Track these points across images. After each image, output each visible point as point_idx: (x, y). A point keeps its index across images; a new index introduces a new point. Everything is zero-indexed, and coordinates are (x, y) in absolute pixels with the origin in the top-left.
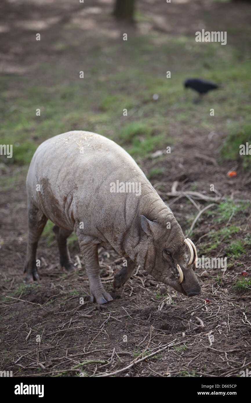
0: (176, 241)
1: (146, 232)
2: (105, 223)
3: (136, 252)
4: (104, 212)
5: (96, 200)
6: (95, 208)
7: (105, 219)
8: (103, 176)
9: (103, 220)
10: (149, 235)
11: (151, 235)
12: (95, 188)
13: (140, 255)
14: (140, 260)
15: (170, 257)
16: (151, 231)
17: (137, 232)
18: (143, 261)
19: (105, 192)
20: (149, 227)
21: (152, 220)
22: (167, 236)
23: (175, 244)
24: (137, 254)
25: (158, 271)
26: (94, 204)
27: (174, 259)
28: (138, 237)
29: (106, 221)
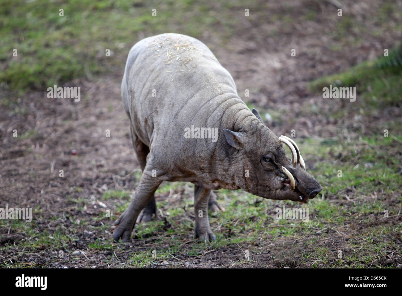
0: (270, 143)
1: (235, 146)
2: (184, 153)
3: (232, 175)
4: (183, 141)
5: (175, 127)
6: (173, 137)
7: (185, 149)
8: (184, 99)
9: (182, 150)
10: (238, 148)
11: (241, 148)
12: (174, 113)
13: (236, 176)
14: (239, 182)
15: (271, 164)
16: (239, 144)
17: (224, 153)
18: (243, 181)
19: (184, 118)
20: (237, 140)
21: (238, 131)
22: (259, 142)
23: (271, 146)
24: (233, 176)
25: (264, 186)
26: (172, 132)
27: (276, 164)
28: (226, 159)
29: (185, 150)
